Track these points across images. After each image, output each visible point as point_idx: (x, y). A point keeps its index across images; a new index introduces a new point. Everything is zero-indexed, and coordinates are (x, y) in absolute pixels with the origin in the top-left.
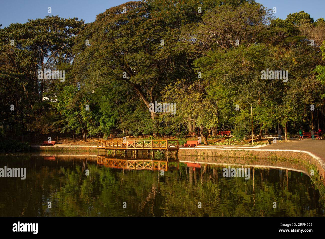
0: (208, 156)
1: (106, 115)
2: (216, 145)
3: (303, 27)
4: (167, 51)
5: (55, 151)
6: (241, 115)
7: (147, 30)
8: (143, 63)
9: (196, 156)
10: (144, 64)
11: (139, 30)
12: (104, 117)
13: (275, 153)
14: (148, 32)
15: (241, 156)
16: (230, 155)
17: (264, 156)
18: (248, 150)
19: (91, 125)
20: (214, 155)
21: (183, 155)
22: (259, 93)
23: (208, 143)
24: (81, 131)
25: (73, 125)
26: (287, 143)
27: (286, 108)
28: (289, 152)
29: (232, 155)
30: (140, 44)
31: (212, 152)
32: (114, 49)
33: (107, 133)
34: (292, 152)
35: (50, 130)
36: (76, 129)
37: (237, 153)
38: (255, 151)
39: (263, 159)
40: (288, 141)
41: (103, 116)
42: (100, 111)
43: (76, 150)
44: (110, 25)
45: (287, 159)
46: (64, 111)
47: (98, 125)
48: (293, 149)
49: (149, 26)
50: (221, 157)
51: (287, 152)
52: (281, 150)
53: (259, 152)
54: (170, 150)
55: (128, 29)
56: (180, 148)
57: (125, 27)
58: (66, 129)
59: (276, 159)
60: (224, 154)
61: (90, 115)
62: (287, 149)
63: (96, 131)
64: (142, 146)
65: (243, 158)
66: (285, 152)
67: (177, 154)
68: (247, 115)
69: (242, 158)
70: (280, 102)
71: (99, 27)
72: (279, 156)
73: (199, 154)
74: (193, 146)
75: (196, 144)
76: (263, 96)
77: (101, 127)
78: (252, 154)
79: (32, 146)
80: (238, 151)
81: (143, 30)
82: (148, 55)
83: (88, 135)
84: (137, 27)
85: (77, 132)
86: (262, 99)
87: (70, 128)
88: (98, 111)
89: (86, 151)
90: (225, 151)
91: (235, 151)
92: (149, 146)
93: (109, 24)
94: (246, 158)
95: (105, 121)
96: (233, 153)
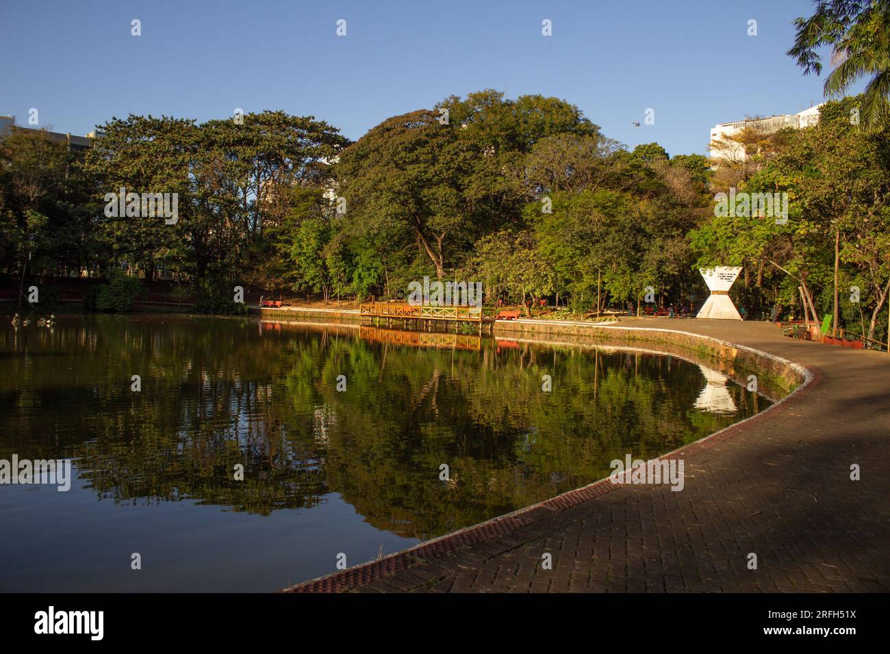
0: (539, 333)
1: (363, 266)
2: (543, 319)
3: (656, 165)
4: (482, 187)
5: (286, 316)
6: (583, 281)
7: (455, 157)
8: (447, 201)
9: (521, 331)
10: (448, 204)
11: (443, 155)
12: (360, 270)
13: (633, 331)
14: (457, 159)
15: (587, 333)
16: (572, 332)
17: (618, 335)
18: (596, 327)
19: (340, 280)
20: (548, 331)
21: (501, 330)
22: (615, 256)
23: (532, 316)
24: (321, 289)
25: (312, 279)
26: (638, 320)
27: (646, 277)
28: (652, 331)
29: (575, 332)
30: (445, 175)
31: (546, 327)
32: (409, 179)
33: (363, 293)
34: (657, 331)
35: (277, 284)
36: (314, 285)
37: (582, 330)
38: (606, 329)
39: (617, 338)
40: (641, 318)
41: (358, 268)
42: (354, 261)
43: (318, 315)
44: (402, 146)
45: (650, 339)
46: (302, 258)
47: (350, 280)
48: (657, 328)
49: (456, 150)
50: (559, 334)
51: (649, 331)
52: (641, 329)
53: (612, 329)
54: (484, 322)
55: (428, 153)
56: (497, 321)
57: (425, 150)
58: (300, 286)
59: (634, 339)
60: (564, 331)
61: (341, 266)
62: (649, 327)
63: (347, 290)
64: (443, 316)
65: (590, 336)
66: (646, 332)
67: (492, 328)
68: (592, 282)
69: (588, 336)
70: (636, 269)
71: (382, 146)
72: (638, 336)
73: (526, 330)
74: (510, 318)
75: (516, 316)
76: (620, 260)
77: (354, 284)
78: (602, 333)
79: (251, 307)
80: (583, 327)
81: (449, 156)
82: (455, 191)
83: (333, 295)
84: (440, 151)
85: (316, 290)
86: (618, 264)
87: (306, 283)
88: (351, 261)
89: (335, 318)
90: (565, 327)
91: (580, 327)
92: (453, 316)
93: (401, 144)
94: (594, 336)
95: (362, 276)
96: (575, 329)
